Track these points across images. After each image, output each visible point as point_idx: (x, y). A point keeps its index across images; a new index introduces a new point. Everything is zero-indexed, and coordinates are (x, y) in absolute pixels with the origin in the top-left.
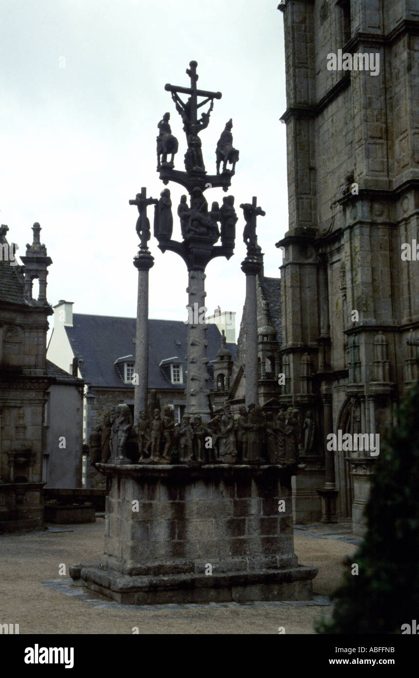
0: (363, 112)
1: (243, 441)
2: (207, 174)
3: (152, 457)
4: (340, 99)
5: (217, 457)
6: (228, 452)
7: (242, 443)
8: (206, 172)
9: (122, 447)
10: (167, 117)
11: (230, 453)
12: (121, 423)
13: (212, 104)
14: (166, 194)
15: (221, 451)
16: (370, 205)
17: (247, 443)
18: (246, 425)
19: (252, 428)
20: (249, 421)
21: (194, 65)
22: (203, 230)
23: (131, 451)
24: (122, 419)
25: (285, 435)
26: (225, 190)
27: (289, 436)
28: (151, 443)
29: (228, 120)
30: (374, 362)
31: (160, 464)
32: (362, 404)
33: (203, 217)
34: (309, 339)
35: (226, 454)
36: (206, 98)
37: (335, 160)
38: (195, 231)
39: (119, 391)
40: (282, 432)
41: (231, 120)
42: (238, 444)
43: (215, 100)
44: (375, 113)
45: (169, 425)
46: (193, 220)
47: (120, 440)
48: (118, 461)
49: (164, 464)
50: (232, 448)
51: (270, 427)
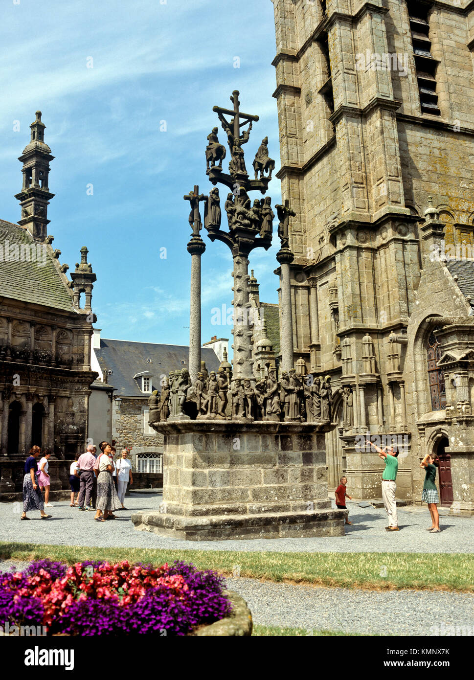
0: (348, 163)
1: (286, 401)
2: (249, 178)
3: (209, 413)
4: (325, 160)
5: (263, 415)
6: (274, 411)
7: (284, 403)
8: (248, 176)
9: (181, 405)
10: (216, 131)
11: (275, 412)
12: (181, 384)
13: (251, 125)
14: (216, 192)
15: (267, 410)
16: (356, 233)
17: (289, 403)
18: (288, 388)
19: (294, 390)
20: (291, 383)
21: (236, 93)
22: (247, 221)
23: (189, 408)
24: (180, 380)
25: (320, 397)
26: (263, 193)
27: (324, 398)
28: (208, 401)
29: (264, 138)
30: (363, 358)
31: (217, 419)
32: (354, 392)
33: (247, 211)
34: (303, 346)
35: (272, 412)
36: (247, 120)
37: (322, 204)
38: (241, 223)
39: (138, 400)
40: (318, 394)
41: (267, 138)
42: (282, 404)
43: (253, 122)
44: (357, 164)
45: (224, 385)
46: (238, 214)
47: (180, 399)
48: (178, 418)
49: (219, 419)
50: (276, 407)
51: (307, 390)
